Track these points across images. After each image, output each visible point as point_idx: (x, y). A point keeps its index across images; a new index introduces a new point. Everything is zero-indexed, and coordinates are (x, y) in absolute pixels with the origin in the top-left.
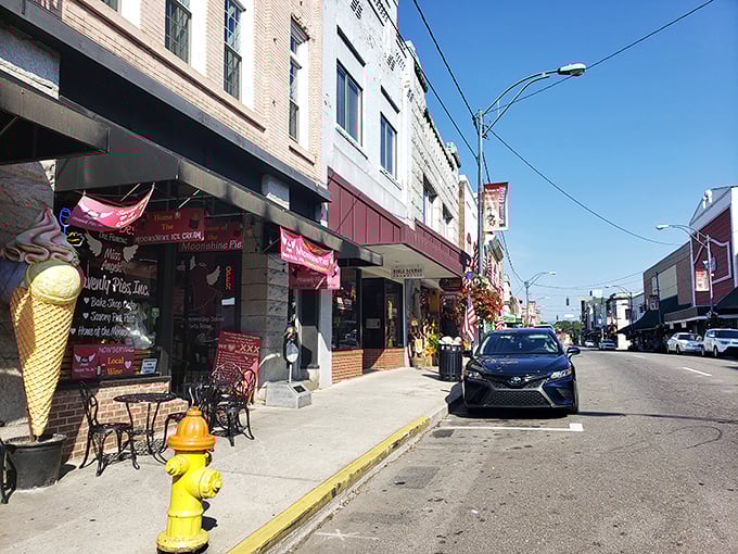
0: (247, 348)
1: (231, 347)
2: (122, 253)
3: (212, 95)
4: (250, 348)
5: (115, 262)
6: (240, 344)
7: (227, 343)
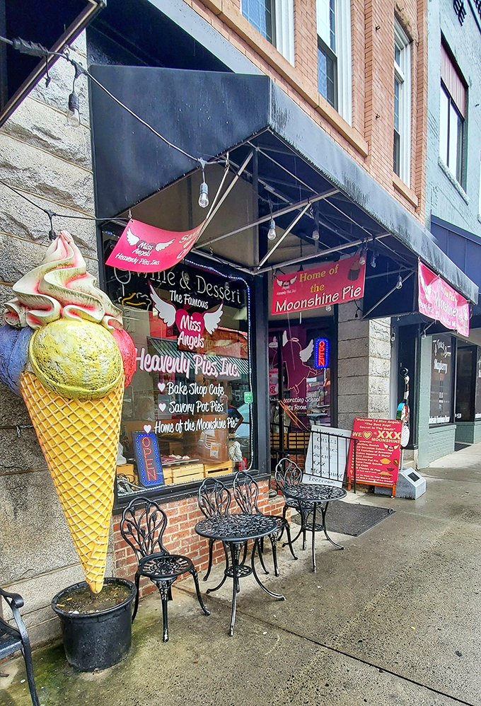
0: (385, 435)
1: (367, 435)
2: (203, 322)
3: (306, 99)
4: (389, 435)
5: (195, 334)
6: (376, 430)
7: (362, 431)
